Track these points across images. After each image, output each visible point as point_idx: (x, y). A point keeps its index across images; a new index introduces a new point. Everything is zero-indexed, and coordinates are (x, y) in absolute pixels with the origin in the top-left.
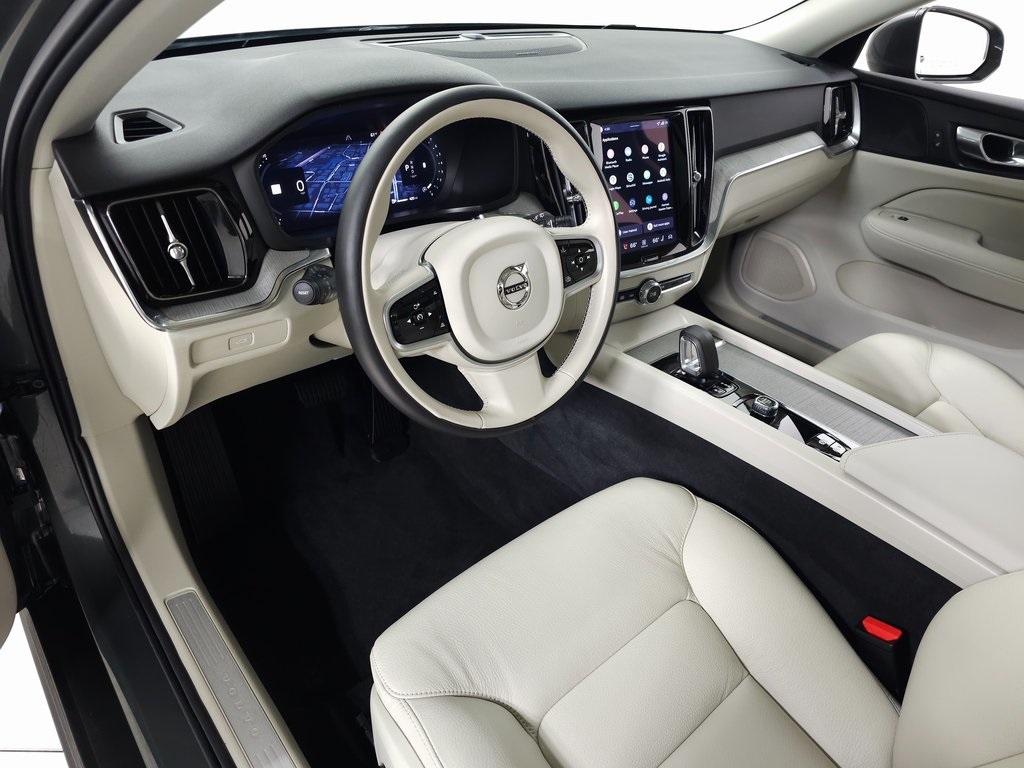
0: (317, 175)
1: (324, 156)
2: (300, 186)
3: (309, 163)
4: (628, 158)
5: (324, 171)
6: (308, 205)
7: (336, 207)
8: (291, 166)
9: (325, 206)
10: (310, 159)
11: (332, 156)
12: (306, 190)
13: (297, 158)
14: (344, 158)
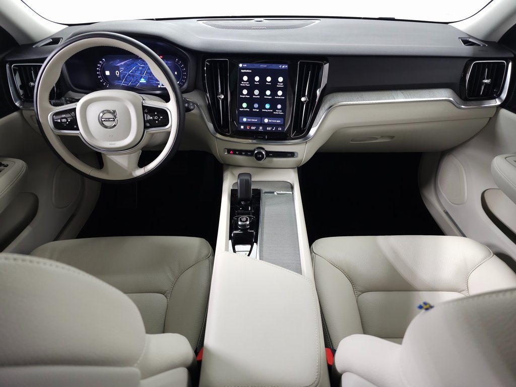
0: (124, 70)
1: (128, 63)
2: (117, 73)
3: (122, 65)
4: (257, 82)
5: (128, 69)
6: (120, 81)
7: (132, 84)
8: (114, 65)
9: (127, 83)
10: (123, 63)
11: (133, 63)
12: (120, 75)
13: (117, 62)
14: (137, 65)
